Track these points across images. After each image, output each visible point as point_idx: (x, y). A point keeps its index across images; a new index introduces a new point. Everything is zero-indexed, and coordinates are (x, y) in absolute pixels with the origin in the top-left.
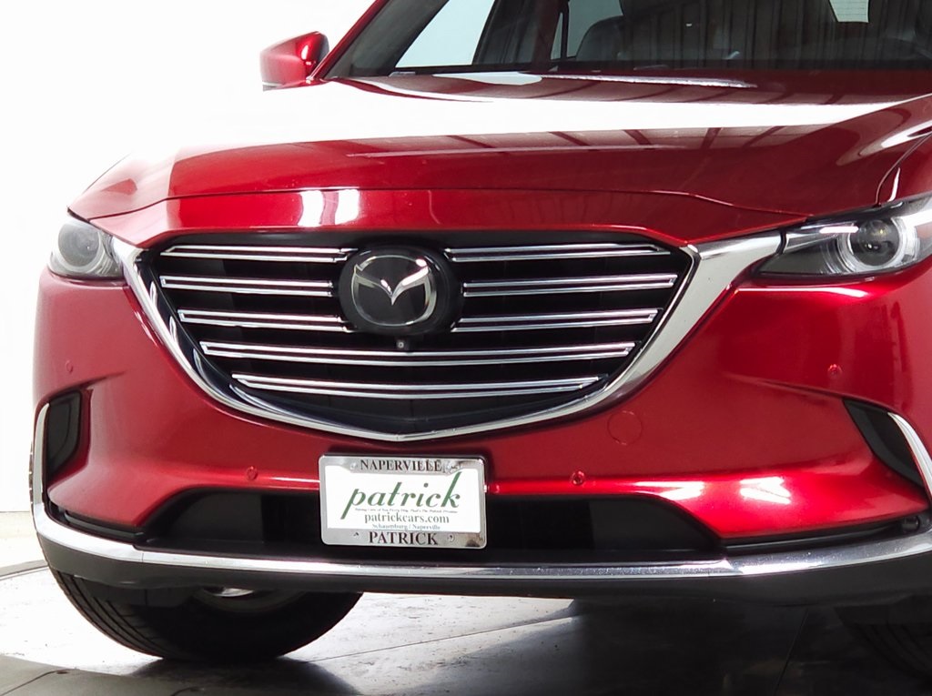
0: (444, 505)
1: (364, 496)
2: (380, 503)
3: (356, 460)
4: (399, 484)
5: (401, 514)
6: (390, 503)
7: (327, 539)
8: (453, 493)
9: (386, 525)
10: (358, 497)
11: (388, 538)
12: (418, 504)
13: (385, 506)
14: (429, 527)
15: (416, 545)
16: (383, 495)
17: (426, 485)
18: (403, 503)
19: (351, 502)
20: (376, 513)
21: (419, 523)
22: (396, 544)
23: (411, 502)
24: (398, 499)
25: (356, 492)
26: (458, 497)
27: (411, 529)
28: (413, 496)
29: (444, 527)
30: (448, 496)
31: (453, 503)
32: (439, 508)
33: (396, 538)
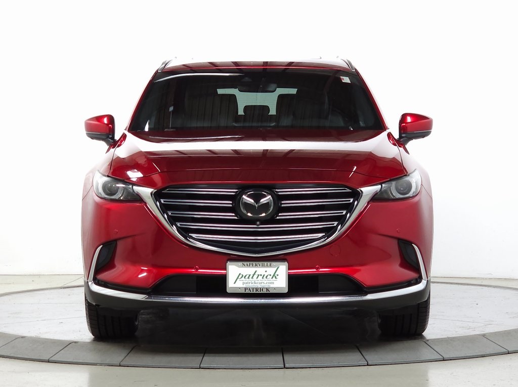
0: (272, 278)
1: (243, 276)
2: (248, 278)
3: (240, 263)
4: (256, 271)
5: (256, 282)
6: (252, 278)
7: (228, 291)
8: (276, 274)
9: (250, 285)
10: (241, 276)
11: (252, 290)
12: (263, 278)
13: (251, 279)
14: (266, 286)
15: (262, 292)
16: (250, 275)
17: (266, 271)
18: (257, 278)
19: (238, 278)
20: (247, 281)
21: (263, 285)
22: (255, 292)
23: (260, 278)
24: (255, 276)
25: (240, 274)
26: (278, 275)
27: (260, 286)
28: (261, 275)
29: (272, 286)
30: (274, 275)
31: (276, 278)
32: (270, 279)
33: (255, 290)
